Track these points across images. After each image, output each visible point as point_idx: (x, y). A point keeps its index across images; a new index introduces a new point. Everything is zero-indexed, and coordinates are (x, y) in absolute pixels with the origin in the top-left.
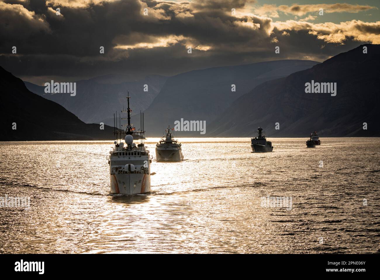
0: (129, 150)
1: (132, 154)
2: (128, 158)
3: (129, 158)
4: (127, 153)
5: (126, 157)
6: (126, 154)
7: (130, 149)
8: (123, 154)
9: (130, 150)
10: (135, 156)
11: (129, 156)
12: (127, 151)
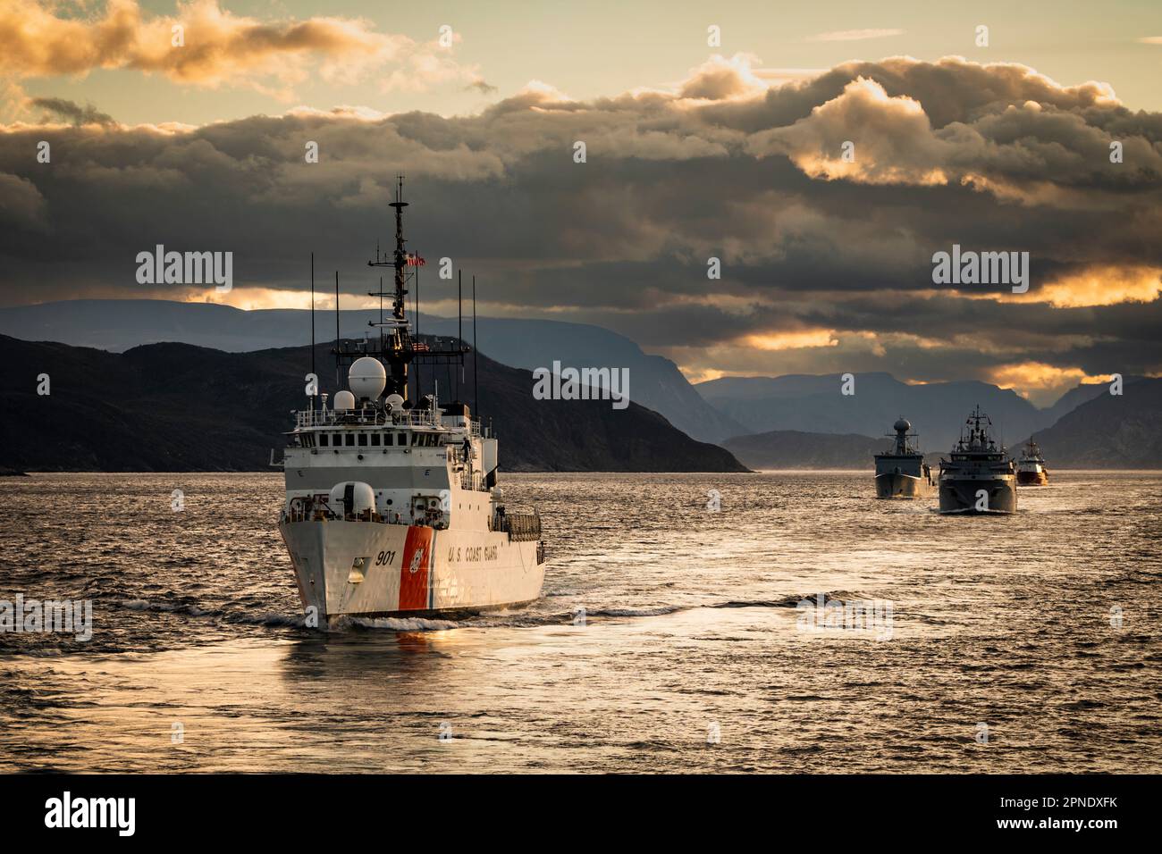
0: (359, 424)
1: (376, 441)
2: (354, 456)
3: (360, 458)
4: (353, 436)
5: (344, 452)
6: (350, 441)
7: (365, 420)
8: (337, 441)
9: (366, 424)
10: (388, 448)
11: (363, 448)
12: (350, 428)
